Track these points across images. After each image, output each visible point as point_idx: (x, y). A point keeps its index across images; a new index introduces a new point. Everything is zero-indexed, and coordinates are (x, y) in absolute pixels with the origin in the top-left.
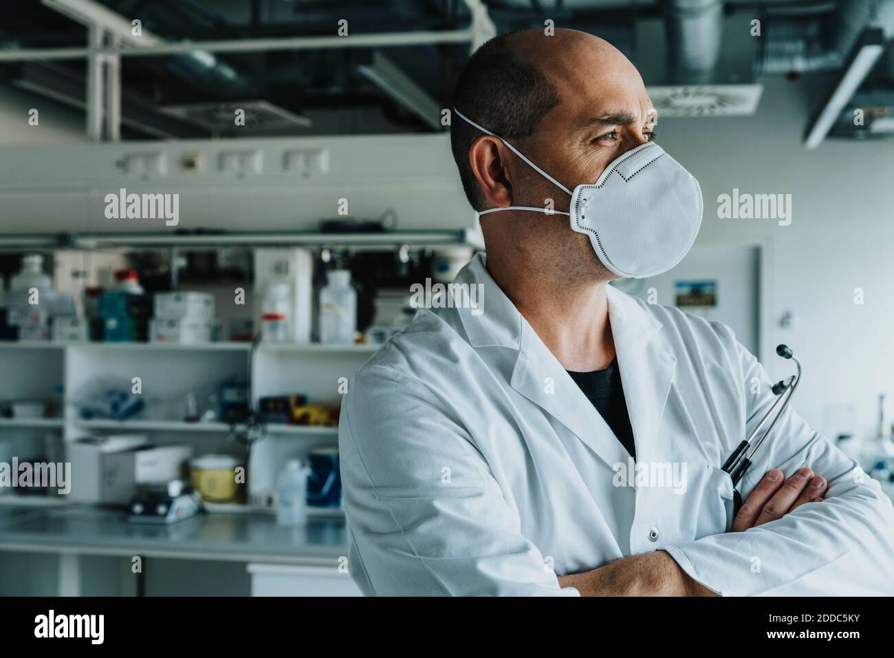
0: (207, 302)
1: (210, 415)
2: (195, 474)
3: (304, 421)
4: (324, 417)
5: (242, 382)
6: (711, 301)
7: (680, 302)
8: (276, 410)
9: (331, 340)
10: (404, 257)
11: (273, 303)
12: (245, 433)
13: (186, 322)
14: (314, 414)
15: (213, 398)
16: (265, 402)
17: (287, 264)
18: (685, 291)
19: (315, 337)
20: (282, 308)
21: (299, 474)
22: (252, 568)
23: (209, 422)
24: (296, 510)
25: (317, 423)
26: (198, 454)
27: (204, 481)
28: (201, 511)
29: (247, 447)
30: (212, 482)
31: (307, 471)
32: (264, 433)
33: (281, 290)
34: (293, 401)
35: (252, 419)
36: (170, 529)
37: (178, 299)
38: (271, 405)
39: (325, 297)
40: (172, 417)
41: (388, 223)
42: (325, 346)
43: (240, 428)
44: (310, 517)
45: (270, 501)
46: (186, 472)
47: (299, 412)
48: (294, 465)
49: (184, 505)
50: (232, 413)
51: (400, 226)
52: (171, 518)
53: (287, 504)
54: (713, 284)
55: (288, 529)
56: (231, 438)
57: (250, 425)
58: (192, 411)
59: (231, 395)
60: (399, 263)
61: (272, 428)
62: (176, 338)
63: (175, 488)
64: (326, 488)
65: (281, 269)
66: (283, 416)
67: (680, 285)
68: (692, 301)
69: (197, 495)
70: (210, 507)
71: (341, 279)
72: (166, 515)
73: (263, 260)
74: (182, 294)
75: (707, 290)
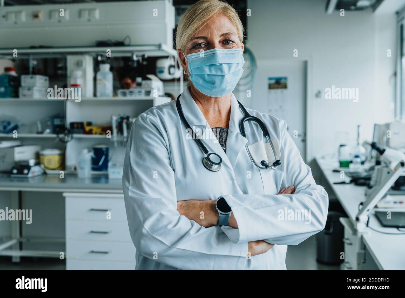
0: (46, 80)
1: (48, 131)
2: (41, 157)
3: (90, 132)
4: (99, 130)
5: (62, 116)
6: (285, 87)
7: (271, 87)
8: (78, 128)
9: (102, 95)
10: (135, 58)
11: (76, 79)
12: (64, 138)
13: (35, 88)
14: (95, 129)
15: (49, 123)
16: (72, 124)
17: (82, 62)
18: (273, 82)
19: (95, 95)
20: (79, 82)
21: (88, 156)
22: (65, 195)
23: (48, 133)
24: (86, 172)
25: (96, 133)
26: (43, 148)
27: (45, 160)
28: (45, 173)
29: (65, 144)
30: (50, 161)
31: (92, 154)
32: (72, 138)
33: (79, 73)
34: (85, 124)
35: (66, 132)
36: (30, 180)
37: (32, 78)
38: (75, 125)
39: (99, 76)
40: (31, 132)
41: (127, 42)
42: (99, 98)
43: (61, 136)
44: (93, 175)
45: (75, 169)
46: (38, 156)
47: (87, 128)
48: (85, 151)
49: (36, 170)
50: (58, 129)
51: (132, 44)
52: (30, 175)
53: (82, 168)
54: (286, 78)
55: (83, 179)
56: (57, 140)
57: (66, 135)
58: (40, 130)
59: (57, 122)
60: (133, 61)
61: (76, 136)
62: (31, 96)
63: (32, 162)
64: (101, 163)
65: (79, 64)
66: (81, 130)
67: (270, 79)
68: (276, 86)
69: (42, 166)
70: (48, 172)
71: (106, 68)
72: (27, 174)
73: (71, 60)
74: (34, 76)
75: (283, 81)
